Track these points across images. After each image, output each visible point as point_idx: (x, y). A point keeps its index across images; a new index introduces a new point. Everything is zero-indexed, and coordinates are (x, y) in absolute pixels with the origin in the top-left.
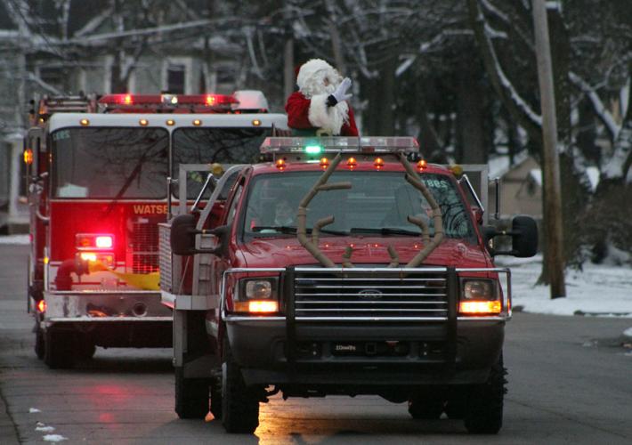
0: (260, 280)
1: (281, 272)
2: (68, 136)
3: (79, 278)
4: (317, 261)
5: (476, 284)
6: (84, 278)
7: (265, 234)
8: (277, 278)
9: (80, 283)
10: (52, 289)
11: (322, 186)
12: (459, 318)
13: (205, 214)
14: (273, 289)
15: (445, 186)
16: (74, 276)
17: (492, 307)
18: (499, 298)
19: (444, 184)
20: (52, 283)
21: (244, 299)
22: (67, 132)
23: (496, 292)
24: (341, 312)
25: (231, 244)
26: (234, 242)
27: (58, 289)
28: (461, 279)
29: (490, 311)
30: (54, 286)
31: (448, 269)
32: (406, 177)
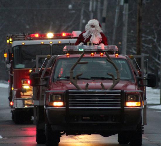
0: (57, 95)
1: (64, 92)
2: (18, 48)
3: (23, 94)
4: (77, 88)
5: (132, 96)
6: (25, 94)
7: (61, 79)
8: (63, 94)
9: (23, 96)
10: (15, 98)
11: (78, 63)
12: (125, 108)
13: (44, 72)
14: (62, 98)
15: (124, 63)
16: (22, 93)
17: (137, 104)
18: (140, 101)
19: (124, 62)
20: (15, 96)
21: (52, 101)
22: (18, 47)
23: (139, 99)
24: (85, 105)
25: (49, 82)
26: (51, 82)
27: (17, 98)
28: (126, 94)
29: (136, 105)
30: (15, 97)
31: (121, 91)
32: (107, 59)
